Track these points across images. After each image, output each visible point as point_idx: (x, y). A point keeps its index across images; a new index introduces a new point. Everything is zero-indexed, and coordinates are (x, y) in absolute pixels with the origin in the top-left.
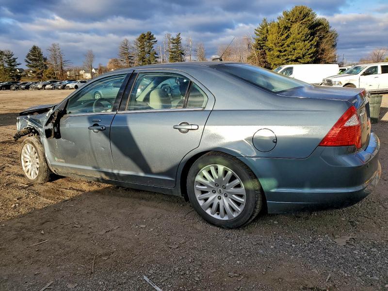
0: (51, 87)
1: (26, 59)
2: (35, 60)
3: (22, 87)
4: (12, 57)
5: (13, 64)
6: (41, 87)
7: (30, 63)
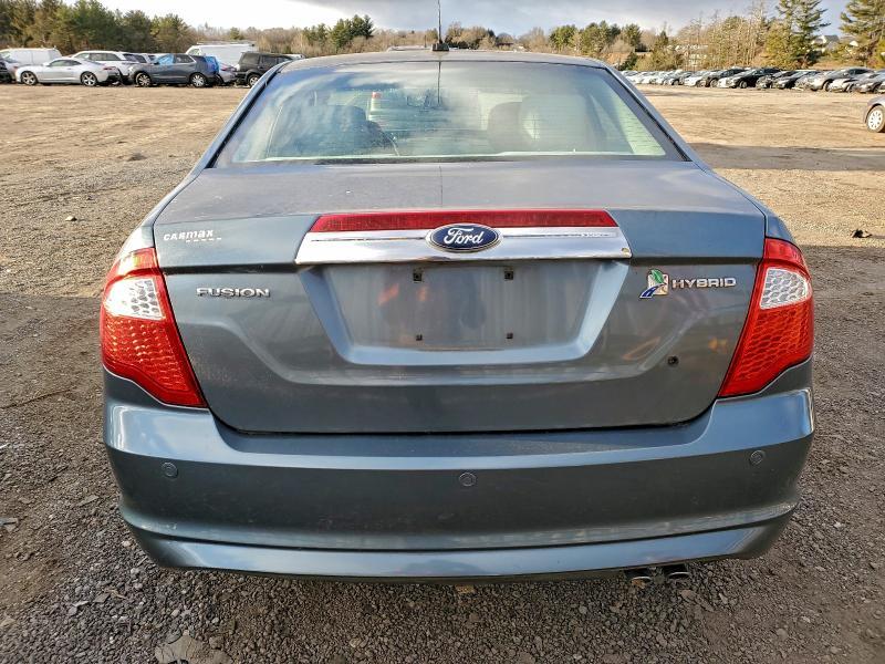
0: (844, 86)
1: (845, 11)
2: (865, 13)
3: (780, 82)
4: (815, 9)
5: (810, 25)
6: (821, 84)
7: (850, 21)
